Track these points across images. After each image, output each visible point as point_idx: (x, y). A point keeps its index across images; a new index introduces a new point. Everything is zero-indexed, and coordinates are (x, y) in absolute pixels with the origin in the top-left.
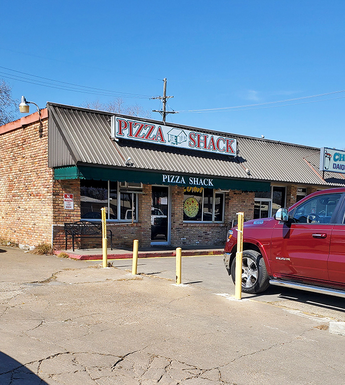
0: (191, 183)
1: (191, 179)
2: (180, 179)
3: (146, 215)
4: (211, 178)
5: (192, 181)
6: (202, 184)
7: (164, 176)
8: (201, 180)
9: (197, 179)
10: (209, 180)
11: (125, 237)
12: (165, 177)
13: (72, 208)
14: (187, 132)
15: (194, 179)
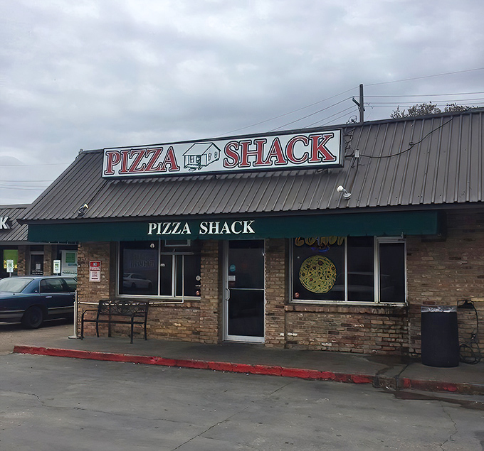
0: (203, 231)
1: (204, 225)
2: (181, 228)
3: (208, 289)
4: (248, 219)
5: (206, 230)
6: (228, 232)
7: (151, 225)
8: (226, 225)
9: (217, 223)
10: (246, 223)
11: (176, 324)
12: (153, 227)
13: (99, 280)
14: (222, 144)
15: (211, 224)
